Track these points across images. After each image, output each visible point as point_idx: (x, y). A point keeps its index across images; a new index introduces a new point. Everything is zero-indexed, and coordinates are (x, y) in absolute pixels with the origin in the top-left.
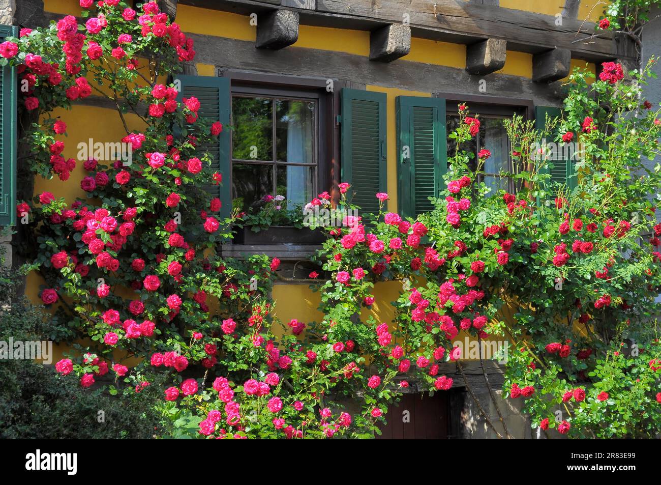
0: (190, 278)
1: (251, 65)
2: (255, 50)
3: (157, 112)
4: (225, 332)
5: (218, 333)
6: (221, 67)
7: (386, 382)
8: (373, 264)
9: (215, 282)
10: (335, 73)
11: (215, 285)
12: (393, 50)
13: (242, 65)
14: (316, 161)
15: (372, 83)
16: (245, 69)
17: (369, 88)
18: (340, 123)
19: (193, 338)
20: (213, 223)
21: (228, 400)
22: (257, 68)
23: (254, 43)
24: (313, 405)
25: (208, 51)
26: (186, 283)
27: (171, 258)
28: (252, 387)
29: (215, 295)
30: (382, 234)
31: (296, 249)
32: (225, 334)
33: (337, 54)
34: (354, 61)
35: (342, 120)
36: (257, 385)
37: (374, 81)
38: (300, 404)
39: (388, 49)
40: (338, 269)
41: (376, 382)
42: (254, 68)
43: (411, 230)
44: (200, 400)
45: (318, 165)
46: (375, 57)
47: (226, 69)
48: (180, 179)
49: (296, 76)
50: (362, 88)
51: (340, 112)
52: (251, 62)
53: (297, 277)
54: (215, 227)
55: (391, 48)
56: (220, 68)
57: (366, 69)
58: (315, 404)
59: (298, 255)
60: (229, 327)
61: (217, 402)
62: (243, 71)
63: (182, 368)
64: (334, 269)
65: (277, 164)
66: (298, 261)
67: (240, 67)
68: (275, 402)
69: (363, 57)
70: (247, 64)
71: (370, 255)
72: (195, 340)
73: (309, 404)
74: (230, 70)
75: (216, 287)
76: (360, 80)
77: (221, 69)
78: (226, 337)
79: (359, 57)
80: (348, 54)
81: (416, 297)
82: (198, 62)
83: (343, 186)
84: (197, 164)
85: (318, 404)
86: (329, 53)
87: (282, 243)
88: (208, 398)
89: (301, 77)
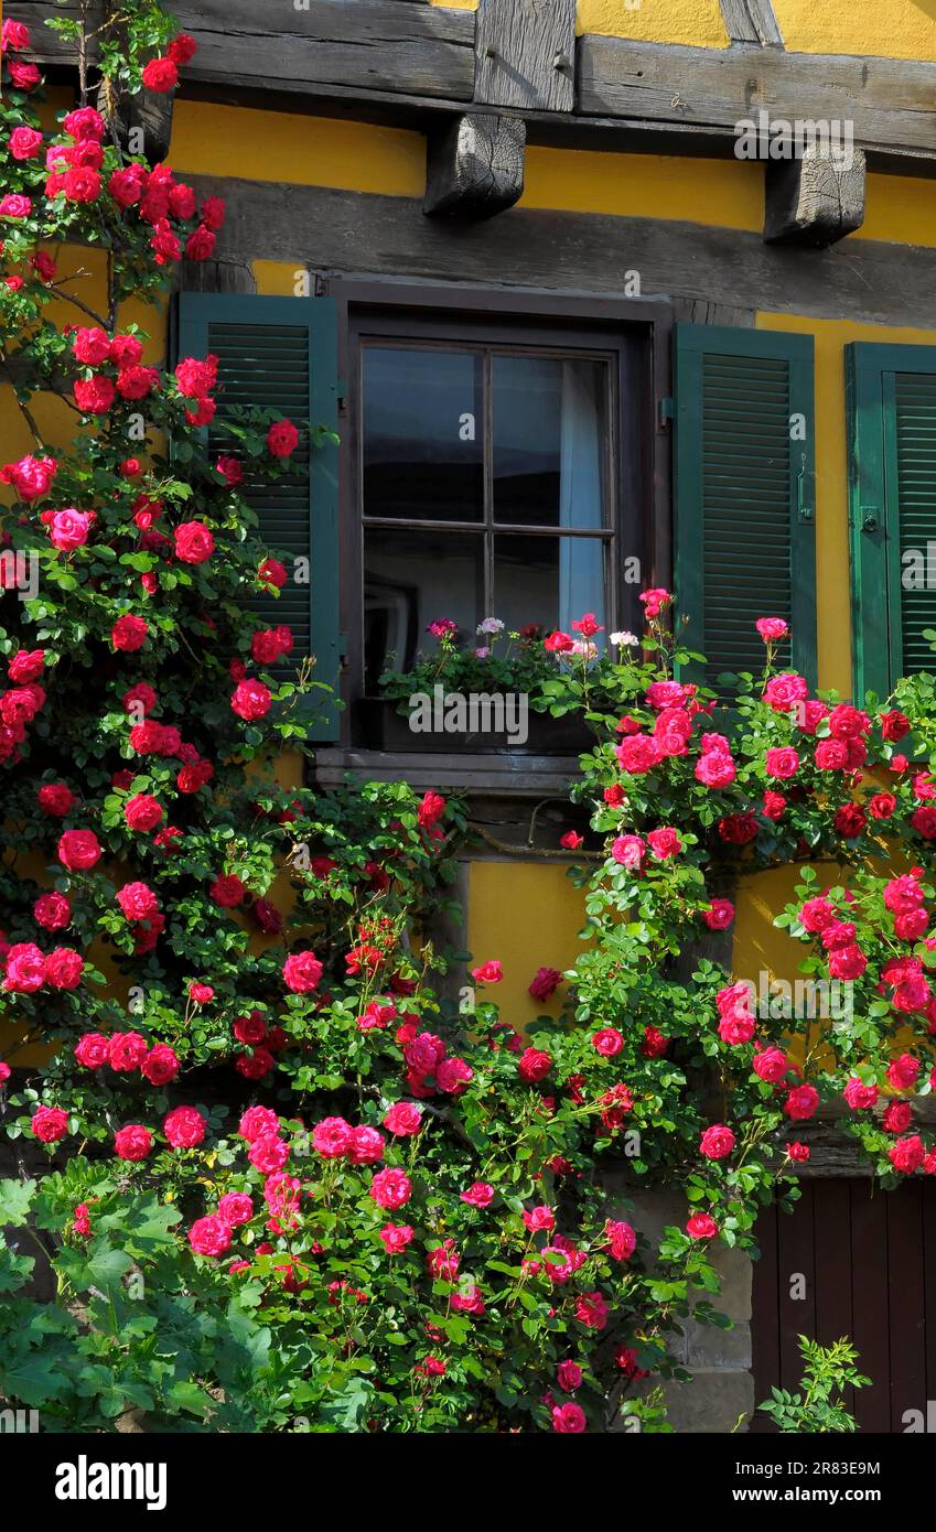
0: (195, 840)
1: (412, 262)
2: (421, 221)
3: (93, 399)
4: (292, 985)
5: (270, 989)
6: (325, 268)
7: (748, 1145)
8: (708, 820)
9: (261, 853)
10: (661, 280)
11: (258, 859)
12: (812, 218)
13: (385, 263)
14: (613, 525)
15: (775, 307)
16: (394, 274)
17: (766, 320)
18: (669, 420)
19: (192, 1001)
20: (253, 695)
21: (270, 1167)
22: (426, 270)
23: (419, 201)
24: (524, 1195)
25: (285, 225)
26: (185, 853)
27: (141, 782)
28: (335, 1137)
29: (252, 887)
30: (756, 734)
31: (534, 767)
32: (289, 991)
33: (669, 228)
34: (720, 247)
35: (676, 411)
36: (348, 1133)
37: (778, 299)
38: (486, 1191)
39: (799, 215)
40: (619, 828)
41: (720, 1141)
42: (419, 270)
43: (825, 726)
44: (211, 1164)
45: (618, 535)
46: (774, 235)
47: (337, 273)
48: (154, 577)
49: (542, 291)
50: (745, 322)
51: (671, 391)
52: (411, 253)
53: (538, 843)
54: (259, 705)
55: (806, 212)
56: (319, 272)
57: (756, 267)
58: (530, 1194)
59: (540, 784)
60: (302, 973)
61: (253, 1174)
62: (386, 279)
63: (161, 1076)
64: (608, 828)
65: (497, 530)
66: (544, 798)
67: (379, 268)
68: (388, 1181)
69: (745, 233)
70: (400, 260)
71: (700, 791)
72: (196, 1004)
73: (513, 1191)
74: (347, 277)
75: (259, 866)
76: (736, 299)
77: (324, 274)
78: (294, 1000)
79: (736, 233)
80: (700, 227)
81: (816, 914)
82: (259, 256)
83: (652, 599)
84: (198, 539)
85: (536, 1194)
86: (642, 224)
87: (495, 748)
88: (228, 1159)
89: (559, 292)
